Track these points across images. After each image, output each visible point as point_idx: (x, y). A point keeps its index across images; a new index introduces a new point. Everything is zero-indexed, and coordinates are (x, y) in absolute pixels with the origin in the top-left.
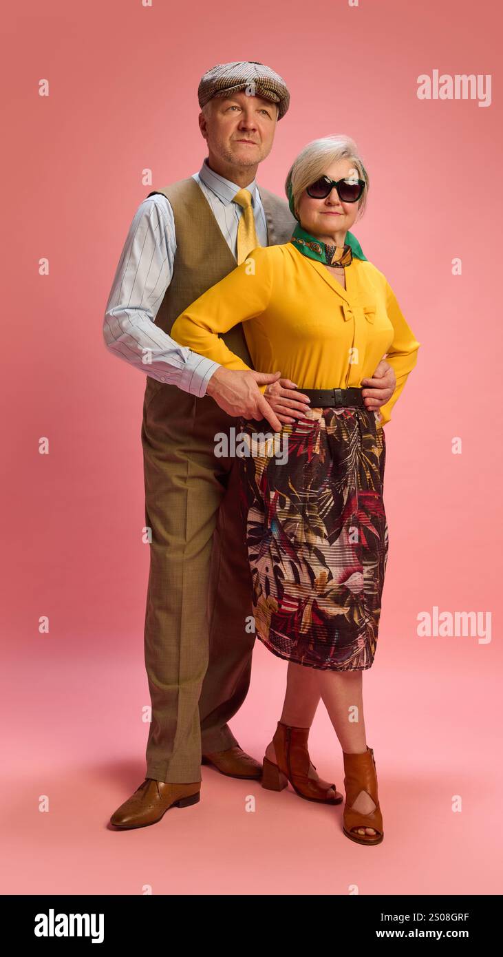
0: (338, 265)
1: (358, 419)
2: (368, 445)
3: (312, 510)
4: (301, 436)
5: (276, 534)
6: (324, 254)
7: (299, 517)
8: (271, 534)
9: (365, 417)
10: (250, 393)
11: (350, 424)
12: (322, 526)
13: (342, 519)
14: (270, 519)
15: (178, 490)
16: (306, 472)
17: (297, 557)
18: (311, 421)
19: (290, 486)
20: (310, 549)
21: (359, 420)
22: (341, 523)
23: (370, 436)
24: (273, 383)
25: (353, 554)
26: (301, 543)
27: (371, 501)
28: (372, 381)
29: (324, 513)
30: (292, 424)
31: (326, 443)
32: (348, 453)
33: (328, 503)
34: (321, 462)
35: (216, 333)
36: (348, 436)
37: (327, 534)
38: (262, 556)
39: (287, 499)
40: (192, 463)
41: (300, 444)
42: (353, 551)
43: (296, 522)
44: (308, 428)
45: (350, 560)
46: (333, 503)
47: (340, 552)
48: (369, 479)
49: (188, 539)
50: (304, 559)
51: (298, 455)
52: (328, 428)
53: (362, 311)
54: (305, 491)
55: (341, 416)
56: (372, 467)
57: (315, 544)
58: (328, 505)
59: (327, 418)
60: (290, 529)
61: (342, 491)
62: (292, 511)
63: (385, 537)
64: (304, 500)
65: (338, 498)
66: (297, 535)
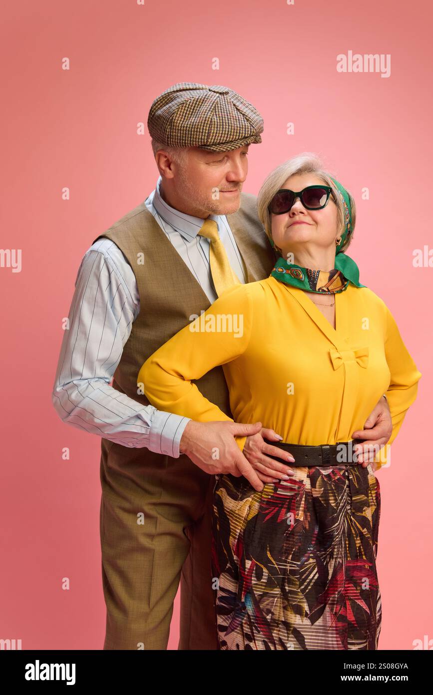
0: (324, 291)
1: (348, 477)
2: (359, 507)
3: (293, 584)
4: (283, 499)
5: (250, 609)
6: (307, 280)
7: (277, 591)
8: (245, 608)
9: (356, 475)
10: (226, 451)
11: (339, 485)
12: (303, 602)
13: (327, 595)
14: (245, 591)
15: (143, 550)
16: (287, 540)
17: (273, 636)
18: (295, 481)
19: (269, 555)
20: (288, 630)
21: (349, 480)
22: (326, 600)
23: (362, 497)
24: (253, 434)
25: (336, 637)
26: (278, 620)
27: (361, 571)
28: (363, 434)
29: (306, 587)
30: (274, 483)
31: (310, 506)
32: (335, 520)
33: (312, 575)
34: (305, 528)
35: (188, 380)
36: (336, 500)
37: (308, 612)
38: (233, 630)
39: (265, 570)
40: (161, 519)
41: (282, 507)
42: (337, 634)
43: (274, 597)
44: (291, 489)
45: (333, 644)
46: (317, 576)
47: (323, 633)
48: (360, 547)
49: (151, 606)
50: (280, 640)
51: (279, 521)
52: (313, 489)
53: (353, 355)
54: (286, 562)
55: (328, 476)
56: (362, 533)
57: (294, 624)
58: (311, 577)
59: (313, 478)
60: (267, 604)
61: (327, 563)
62: (270, 584)
63: (378, 609)
64: (284, 571)
65: (323, 571)
66: (275, 612)
